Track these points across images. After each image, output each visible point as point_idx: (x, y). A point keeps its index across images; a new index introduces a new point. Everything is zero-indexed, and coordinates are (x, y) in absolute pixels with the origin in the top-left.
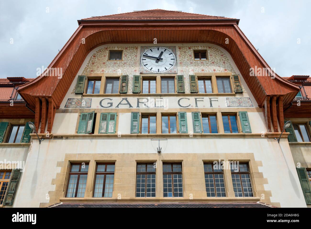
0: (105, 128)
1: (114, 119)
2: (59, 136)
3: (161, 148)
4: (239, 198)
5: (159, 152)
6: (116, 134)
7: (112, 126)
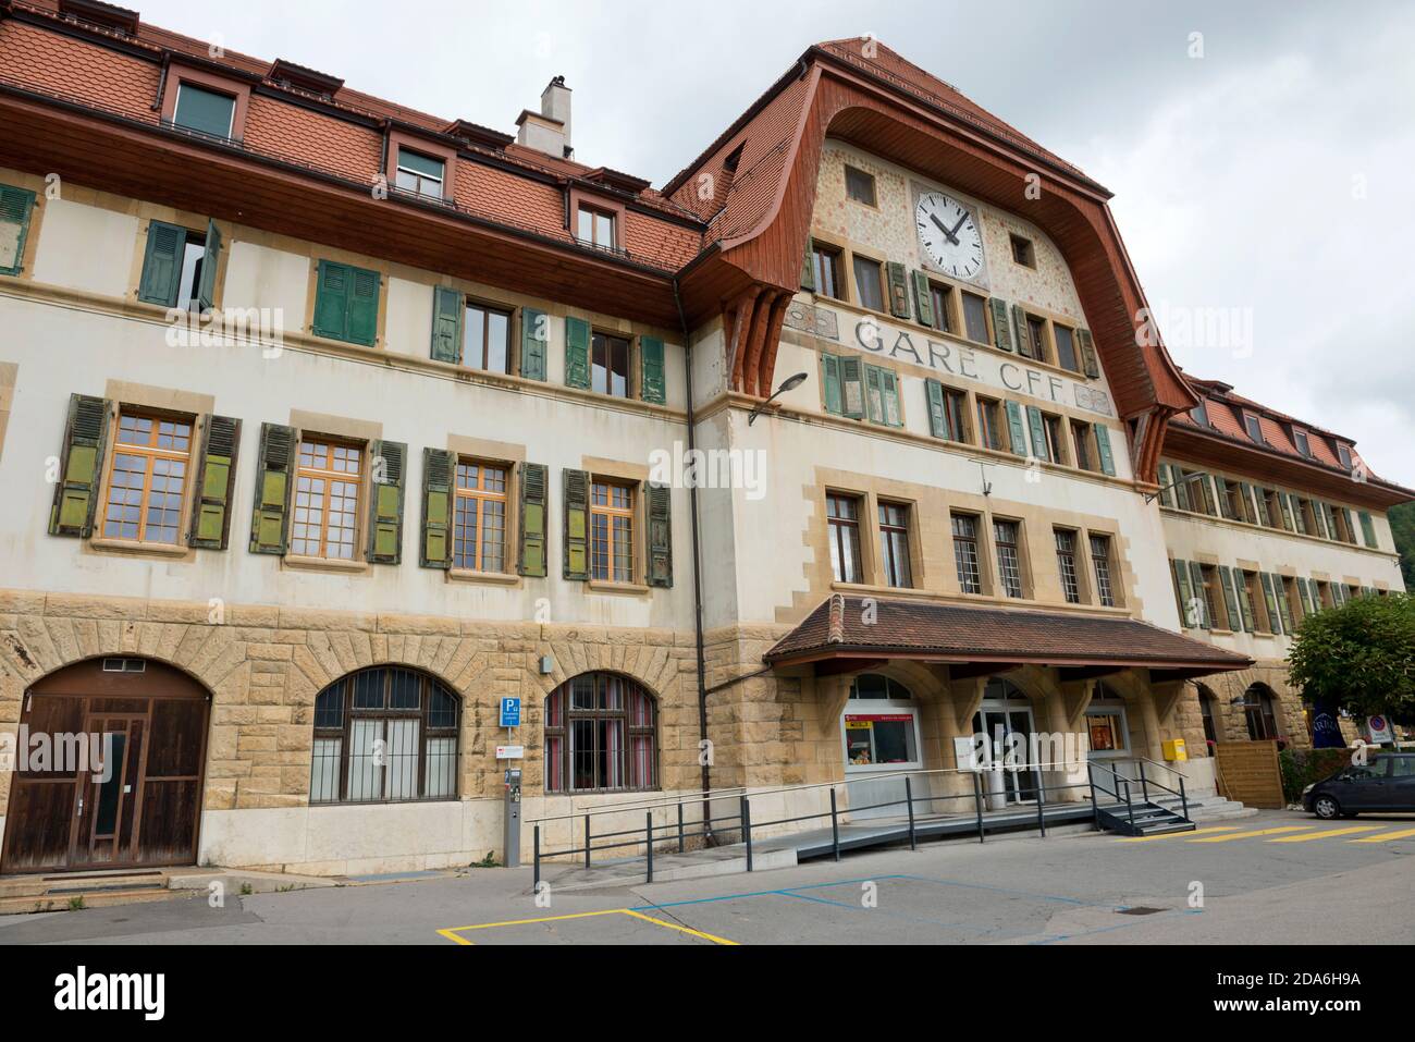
0: (880, 409)
1: (892, 389)
2: (792, 412)
3: (990, 484)
4: (1108, 608)
5: (986, 493)
6: (902, 431)
7: (892, 406)
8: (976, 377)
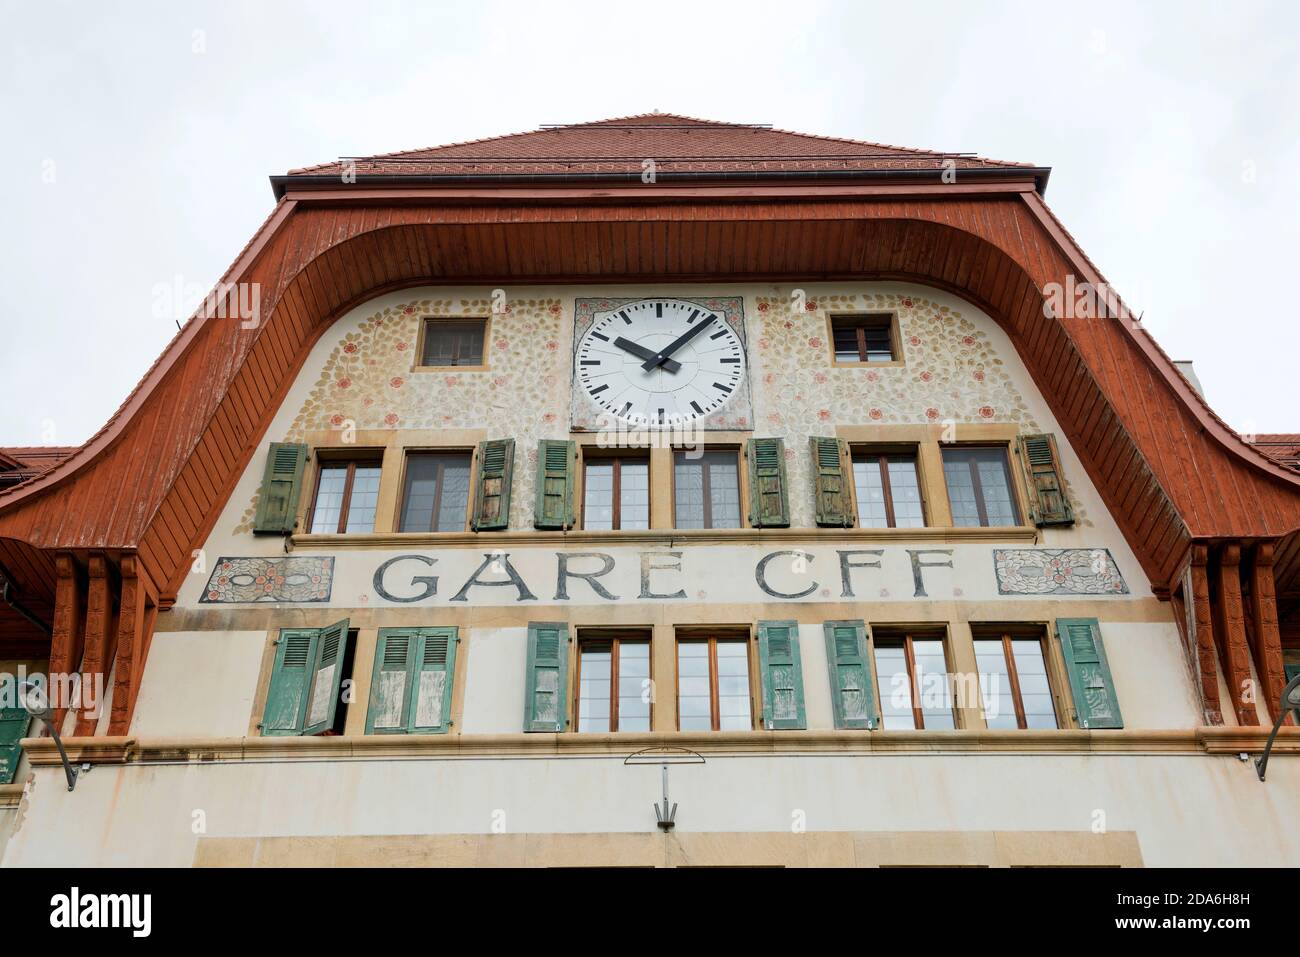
0: (401, 704)
1: (442, 659)
2: (170, 749)
3: (675, 806)
5: (666, 826)
6: (452, 735)
7: (432, 692)
8: (681, 593)
